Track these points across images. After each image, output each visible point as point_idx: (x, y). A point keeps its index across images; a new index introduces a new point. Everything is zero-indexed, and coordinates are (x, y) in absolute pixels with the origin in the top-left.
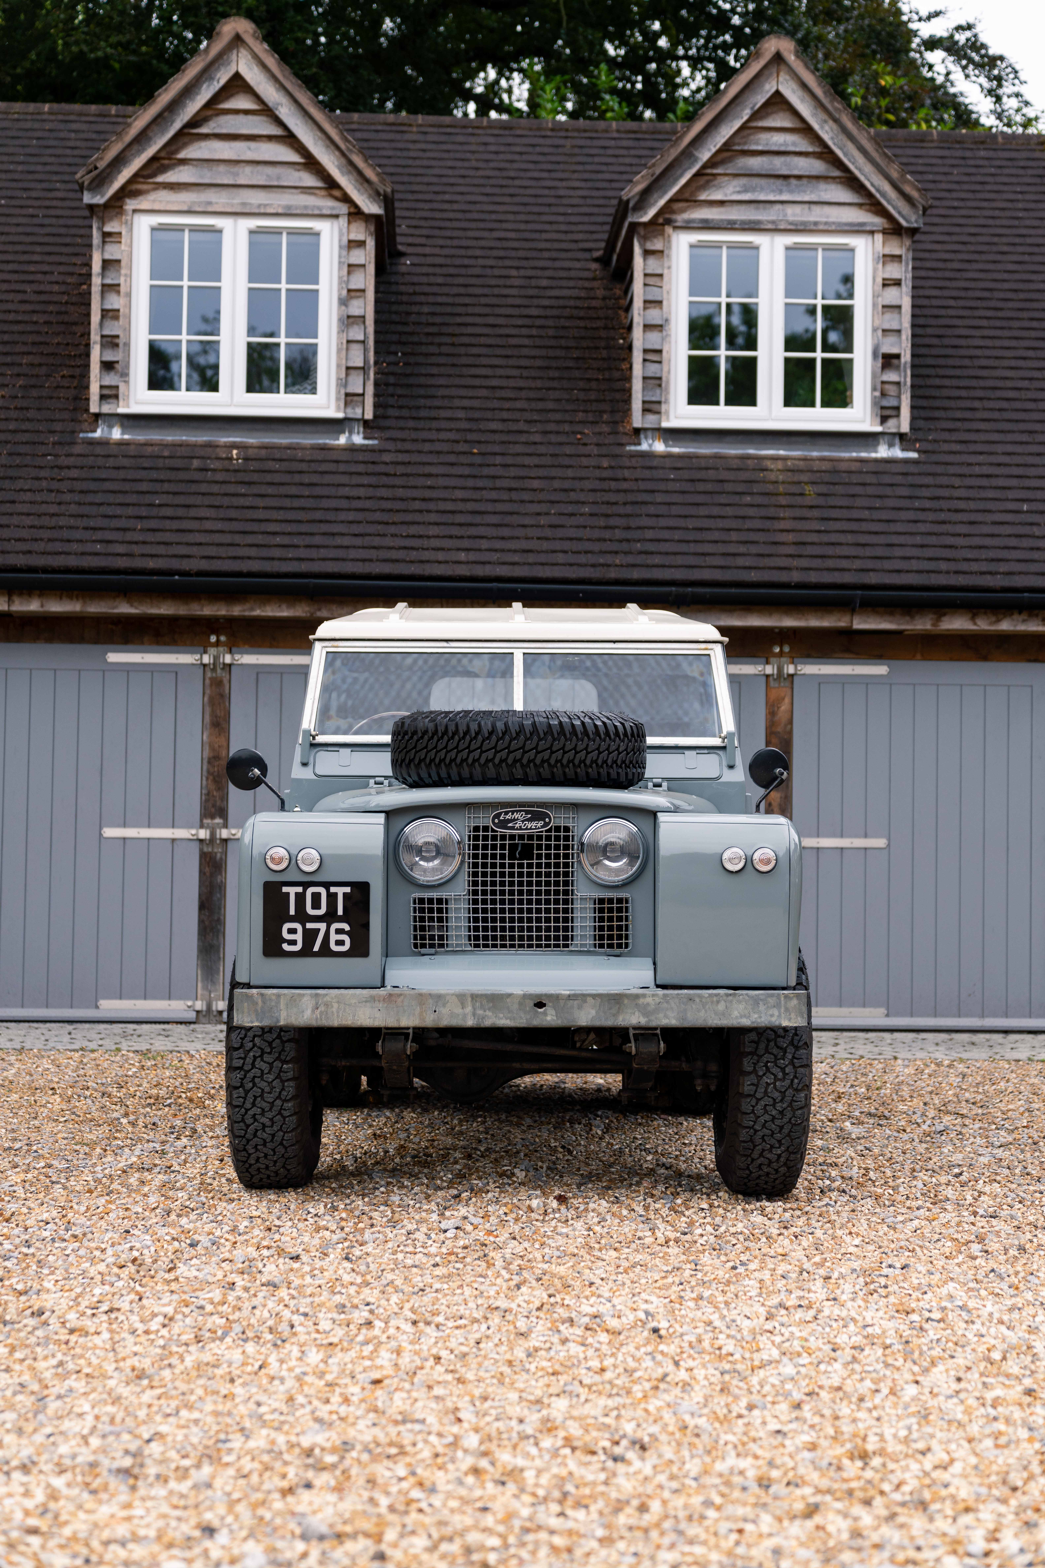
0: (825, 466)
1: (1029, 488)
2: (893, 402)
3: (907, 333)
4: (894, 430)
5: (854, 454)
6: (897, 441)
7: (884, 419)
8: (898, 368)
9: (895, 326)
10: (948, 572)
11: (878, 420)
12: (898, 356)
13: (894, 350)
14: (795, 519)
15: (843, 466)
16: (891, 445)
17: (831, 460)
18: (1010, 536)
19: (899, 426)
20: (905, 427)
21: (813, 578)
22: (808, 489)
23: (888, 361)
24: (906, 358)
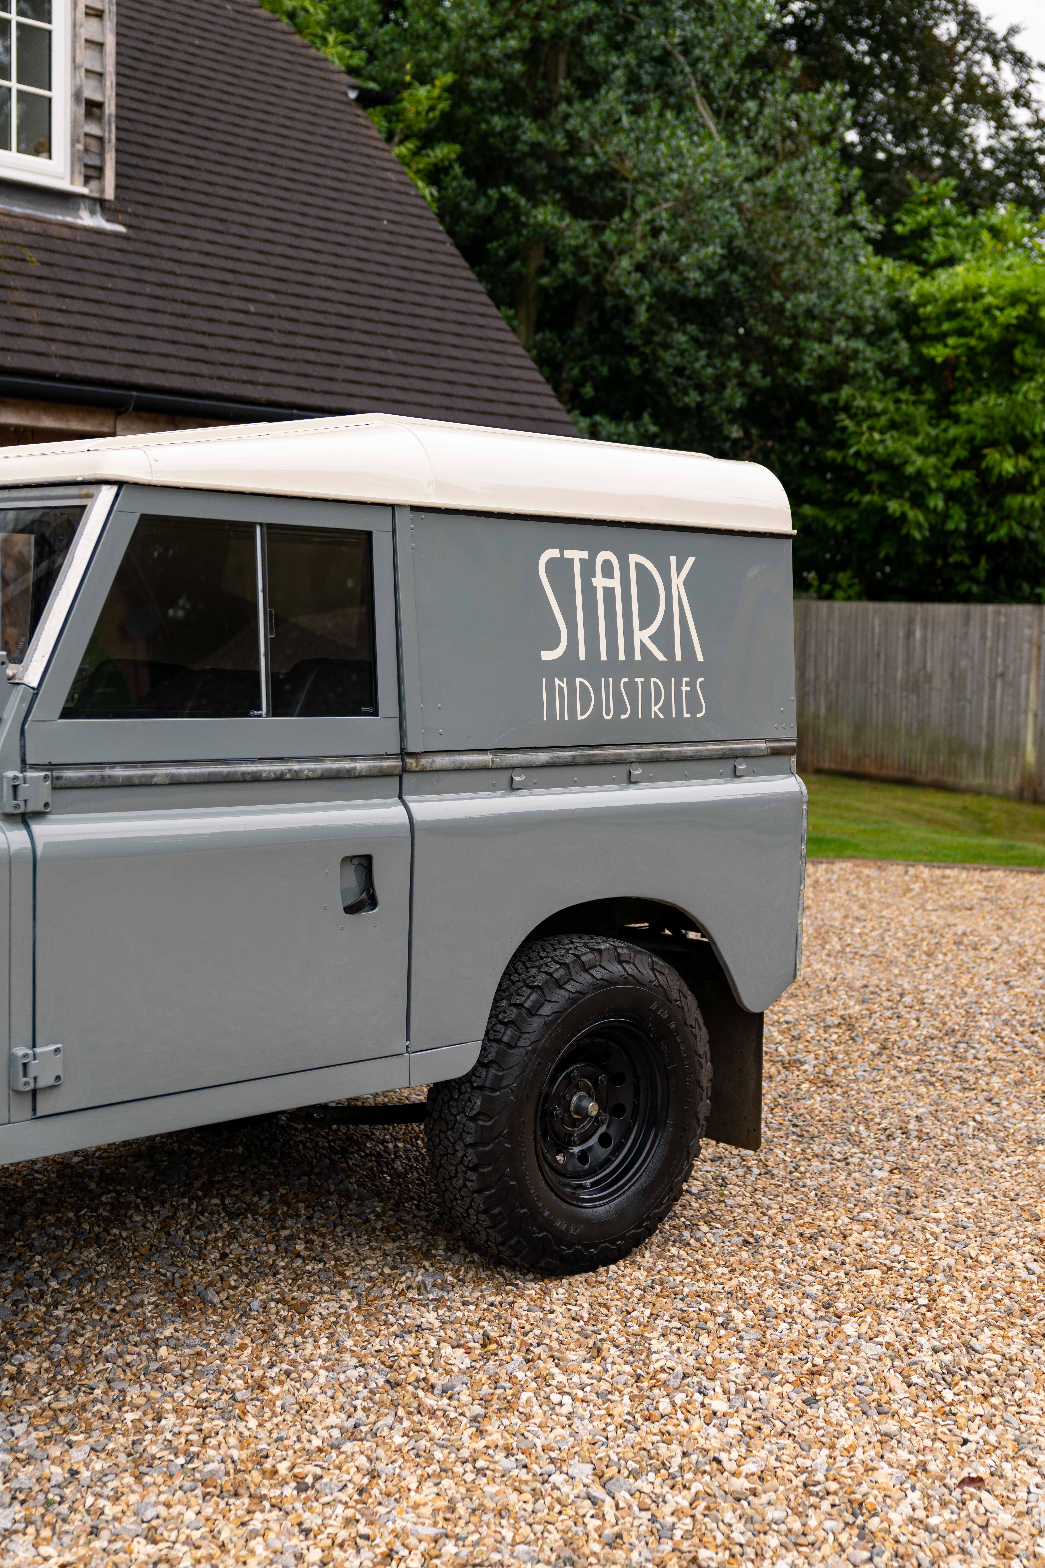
0: (36, 228)
1: (246, 286)
2: (95, 161)
3: (111, 79)
4: (96, 195)
5: (60, 218)
6: (98, 208)
7: (87, 179)
8: (99, 119)
9: (97, 68)
10: (211, 377)
11: (82, 179)
12: (100, 105)
13: (97, 97)
14: (28, 290)
15: (55, 231)
16: (92, 213)
17: (38, 221)
18: (251, 340)
19: (102, 191)
20: (110, 194)
21: (78, 369)
22: (28, 254)
23: (93, 108)
24: (110, 108)
